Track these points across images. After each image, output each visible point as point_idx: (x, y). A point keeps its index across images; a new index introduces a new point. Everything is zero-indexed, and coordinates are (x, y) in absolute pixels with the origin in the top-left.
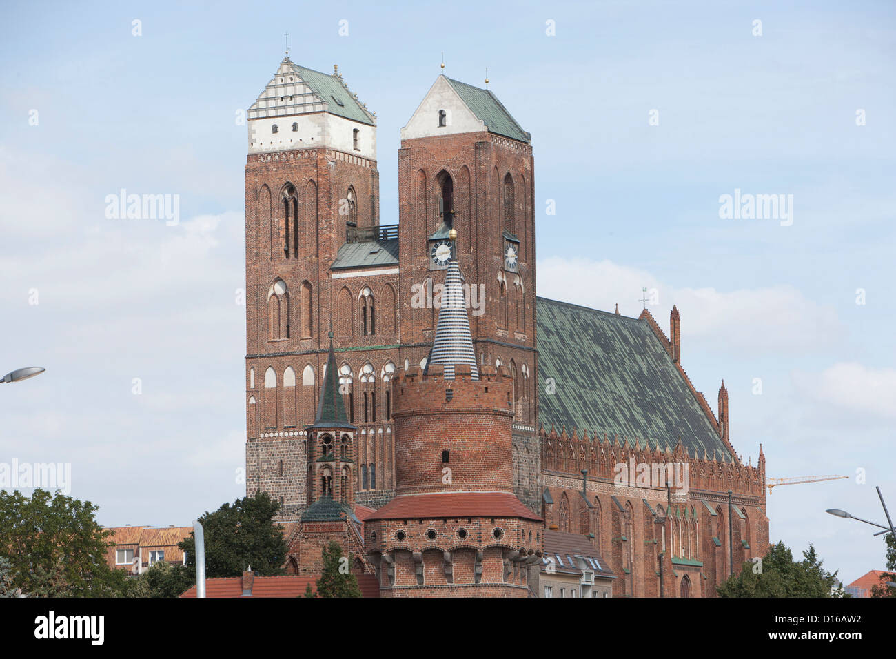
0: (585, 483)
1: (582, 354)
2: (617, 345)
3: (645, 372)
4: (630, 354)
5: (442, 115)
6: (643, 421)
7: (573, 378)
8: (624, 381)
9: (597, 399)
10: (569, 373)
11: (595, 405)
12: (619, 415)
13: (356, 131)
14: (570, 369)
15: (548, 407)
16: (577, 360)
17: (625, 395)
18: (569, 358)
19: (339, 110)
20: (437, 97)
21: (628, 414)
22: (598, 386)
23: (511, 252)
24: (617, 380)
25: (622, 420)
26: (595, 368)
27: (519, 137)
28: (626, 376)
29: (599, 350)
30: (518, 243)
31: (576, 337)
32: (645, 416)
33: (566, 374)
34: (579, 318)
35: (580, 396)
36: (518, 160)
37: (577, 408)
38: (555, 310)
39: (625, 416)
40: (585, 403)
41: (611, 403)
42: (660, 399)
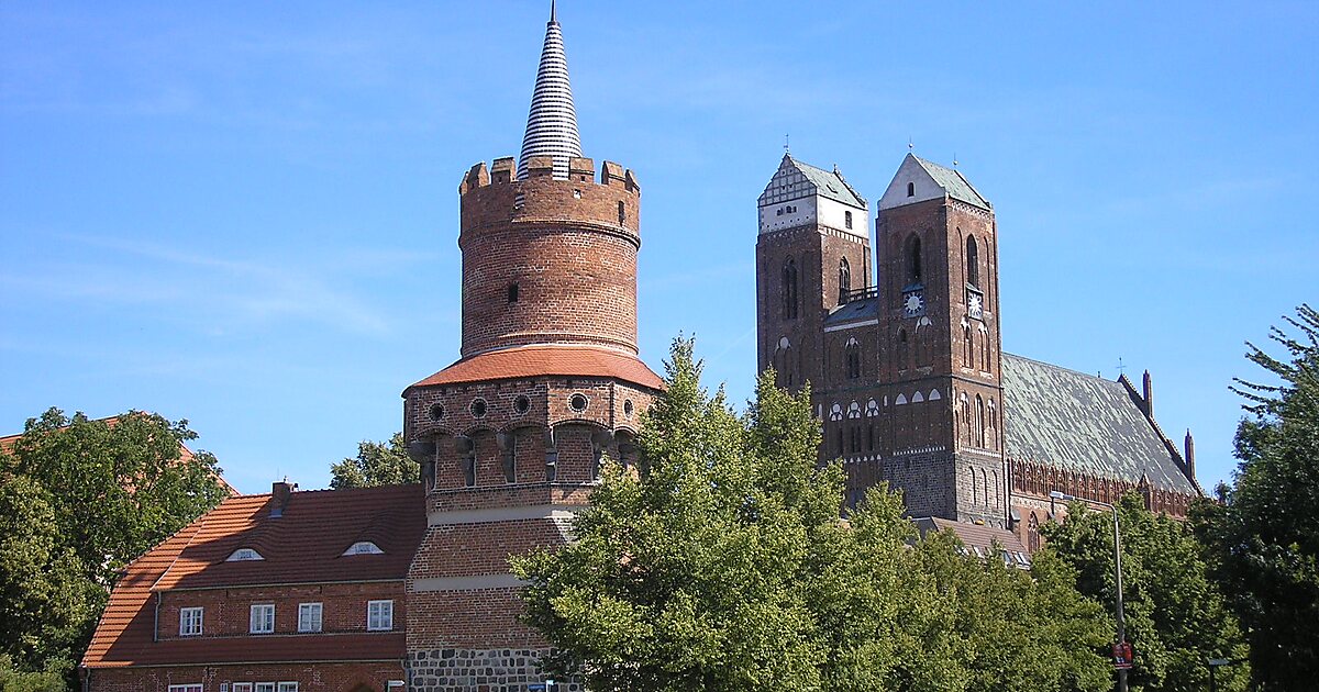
0: (1052, 505)
1: (1060, 404)
2: (1095, 399)
3: (1120, 422)
4: (1107, 408)
5: (911, 187)
6: (1114, 459)
7: (1049, 421)
8: (1099, 427)
9: (1073, 440)
10: (1045, 417)
11: (1069, 443)
12: (1091, 453)
13: (848, 213)
14: (1047, 414)
15: (1022, 441)
16: (1055, 408)
17: (1099, 438)
18: (1047, 405)
19: (832, 195)
20: (907, 172)
21: (1100, 453)
22: (1073, 429)
23: (975, 302)
24: (1092, 426)
25: (1094, 457)
26: (1072, 415)
27: (982, 205)
28: (1100, 422)
29: (1077, 403)
30: (981, 295)
31: (1055, 390)
32: (1117, 456)
33: (1042, 417)
34: (1059, 376)
35: (1055, 436)
36: (981, 224)
37: (1052, 446)
38: (1037, 368)
39: (1097, 454)
40: (1059, 442)
41: (1085, 442)
42: (1133, 444)
